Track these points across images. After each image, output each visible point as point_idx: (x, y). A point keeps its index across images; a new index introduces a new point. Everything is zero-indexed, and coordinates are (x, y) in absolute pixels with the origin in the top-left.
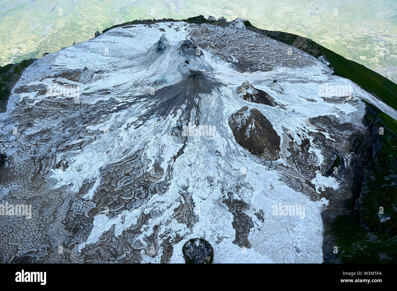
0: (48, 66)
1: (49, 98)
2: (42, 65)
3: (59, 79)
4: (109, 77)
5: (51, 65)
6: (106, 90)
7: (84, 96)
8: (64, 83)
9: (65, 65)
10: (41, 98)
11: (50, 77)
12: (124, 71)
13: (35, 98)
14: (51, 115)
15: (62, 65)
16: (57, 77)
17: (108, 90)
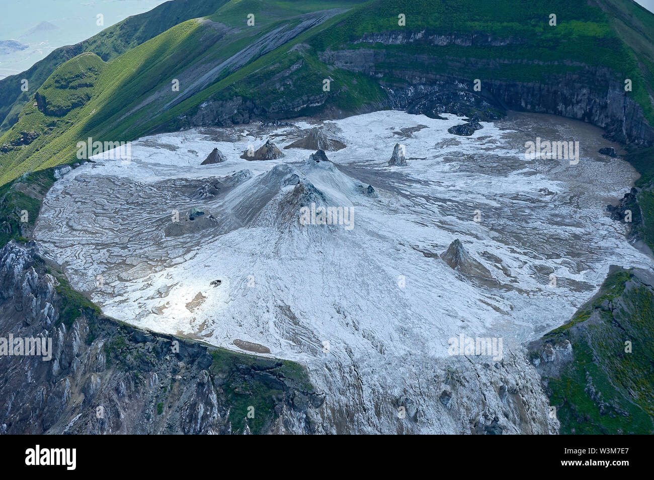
0: (514, 314)
1: (535, 257)
2: (525, 324)
3: (504, 280)
4: (422, 239)
5: (506, 317)
6: (443, 227)
7: (479, 235)
8: (499, 268)
9: (479, 303)
10: (550, 263)
11: (520, 291)
12: (390, 234)
13: (559, 266)
14: (541, 234)
15: (485, 306)
16: (505, 286)
17: (439, 226)
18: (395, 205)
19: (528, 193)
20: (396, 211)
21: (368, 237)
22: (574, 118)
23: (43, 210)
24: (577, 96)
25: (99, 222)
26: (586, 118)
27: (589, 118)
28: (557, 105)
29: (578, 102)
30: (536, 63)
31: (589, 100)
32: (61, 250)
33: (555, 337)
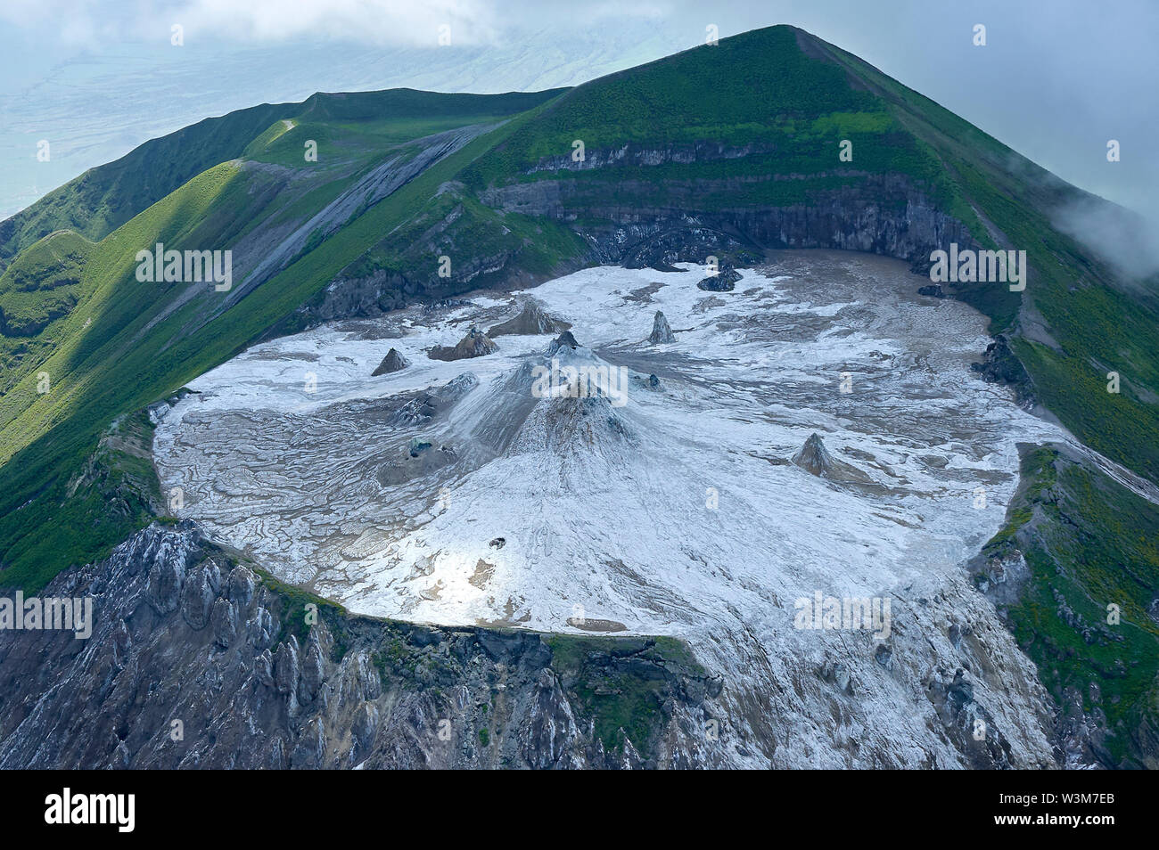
0: (929, 527)
1: (914, 446)
2: (949, 537)
3: (892, 483)
4: (756, 442)
5: (919, 531)
6: (774, 421)
7: (826, 425)
8: (876, 468)
9: (875, 518)
10: (938, 451)
11: (920, 494)
12: (709, 439)
13: (951, 454)
14: (905, 414)
15: (885, 521)
16: (896, 491)
17: (767, 421)
18: (694, 399)
19: (857, 360)
20: (699, 407)
21: (683, 449)
22: (860, 250)
23: (162, 473)
24: (861, 218)
25: (265, 480)
26: (878, 249)
27: (883, 248)
28: (833, 234)
29: (863, 228)
30: (794, 178)
31: (880, 223)
32: (230, 529)
33: (999, 547)
